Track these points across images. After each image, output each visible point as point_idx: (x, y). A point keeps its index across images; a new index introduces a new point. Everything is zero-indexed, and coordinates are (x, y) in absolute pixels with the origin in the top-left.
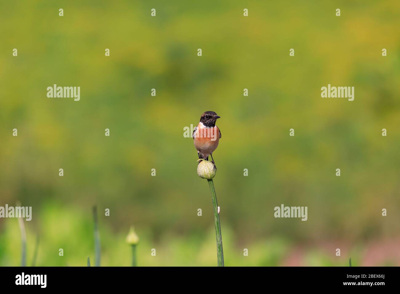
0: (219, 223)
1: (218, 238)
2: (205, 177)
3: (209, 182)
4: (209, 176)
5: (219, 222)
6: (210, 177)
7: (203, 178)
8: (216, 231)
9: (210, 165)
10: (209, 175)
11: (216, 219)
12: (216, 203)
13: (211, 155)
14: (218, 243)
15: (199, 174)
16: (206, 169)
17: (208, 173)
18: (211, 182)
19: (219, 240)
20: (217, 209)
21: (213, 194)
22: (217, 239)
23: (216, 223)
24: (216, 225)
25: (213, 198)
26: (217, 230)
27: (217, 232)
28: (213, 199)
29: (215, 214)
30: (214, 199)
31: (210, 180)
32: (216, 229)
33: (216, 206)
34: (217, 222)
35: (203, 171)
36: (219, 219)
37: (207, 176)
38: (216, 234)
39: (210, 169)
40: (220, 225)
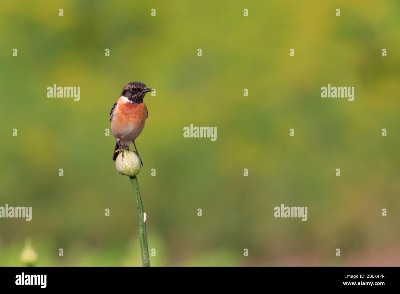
0: (145, 236)
1: (144, 256)
2: (126, 173)
3: (132, 180)
4: (132, 172)
5: (145, 233)
6: (133, 174)
7: (123, 174)
8: (141, 247)
9: (133, 157)
10: (132, 170)
11: (141, 230)
12: (141, 209)
13: (134, 142)
14: (144, 262)
15: (118, 169)
16: (128, 162)
17: (130, 169)
18: (135, 180)
19: (145, 258)
20: (143, 216)
21: (137, 196)
22: (142, 258)
23: (141, 235)
24: (142, 238)
25: (137, 202)
26: (143, 245)
27: (143, 247)
28: (137, 203)
29: (140, 223)
30: (139, 203)
31: (133, 177)
32: (141, 243)
33: (142, 212)
34: (143, 234)
35: (124, 165)
36: (146, 230)
37: (129, 171)
38: (142, 250)
39: (133, 162)
40: (146, 238)
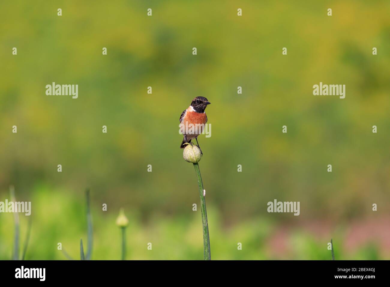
0: (204, 206)
1: (204, 220)
2: (190, 160)
3: (195, 166)
4: (195, 160)
5: (204, 204)
6: (196, 161)
7: (189, 162)
8: (202, 214)
9: (195, 149)
10: (195, 159)
11: (202, 202)
12: (202, 187)
13: (196, 139)
14: (204, 225)
15: (185, 158)
16: (192, 153)
17: (193, 157)
18: (197, 166)
19: (204, 222)
20: (203, 191)
21: (199, 177)
22: (203, 222)
23: (202, 205)
24: (202, 207)
25: (199, 181)
26: (203, 212)
27: (203, 214)
28: (198, 183)
29: (201, 197)
30: (200, 182)
31: (195, 164)
32: (202, 211)
33: (202, 189)
34: (203, 205)
35: (189, 155)
36: (205, 202)
37: (193, 159)
38: (202, 216)
39: (196, 153)
40: (206, 208)
